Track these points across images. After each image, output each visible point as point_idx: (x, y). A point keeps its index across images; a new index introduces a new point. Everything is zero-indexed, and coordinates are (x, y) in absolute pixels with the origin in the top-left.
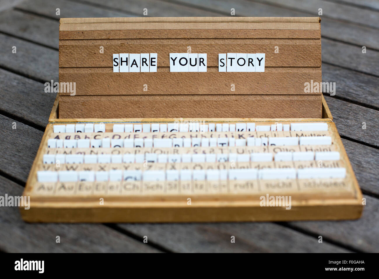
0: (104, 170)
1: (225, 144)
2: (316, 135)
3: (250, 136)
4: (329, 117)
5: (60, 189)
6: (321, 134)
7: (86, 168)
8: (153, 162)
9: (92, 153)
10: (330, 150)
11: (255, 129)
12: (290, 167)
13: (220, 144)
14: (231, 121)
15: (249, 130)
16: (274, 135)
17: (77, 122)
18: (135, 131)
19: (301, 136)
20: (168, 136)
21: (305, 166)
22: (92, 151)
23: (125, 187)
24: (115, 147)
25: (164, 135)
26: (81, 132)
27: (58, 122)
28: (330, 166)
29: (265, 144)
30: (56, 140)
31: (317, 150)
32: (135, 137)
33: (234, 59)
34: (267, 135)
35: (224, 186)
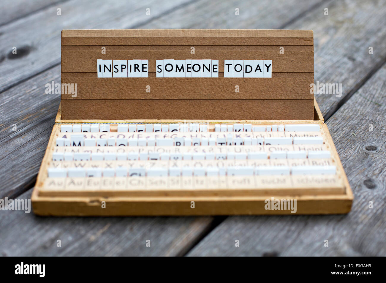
0: (111, 167)
1: (224, 143)
2: (309, 135)
3: (247, 136)
4: (320, 119)
5: (69, 184)
6: (314, 135)
7: (94, 165)
8: (156, 159)
9: (99, 151)
10: (322, 150)
11: (252, 130)
12: (284, 165)
13: (219, 143)
14: (228, 122)
15: (246, 130)
16: (269, 136)
17: (83, 123)
18: (138, 131)
19: (295, 136)
20: (170, 136)
21: (298, 164)
22: (98, 150)
23: (131, 183)
24: (120, 145)
25: (166, 135)
26: (87, 132)
27: (64, 123)
28: (321, 164)
29: (260, 144)
30: (64, 139)
31: (310, 149)
32: (138, 137)
33: (231, 65)
34: (262, 136)
35: (223, 182)
